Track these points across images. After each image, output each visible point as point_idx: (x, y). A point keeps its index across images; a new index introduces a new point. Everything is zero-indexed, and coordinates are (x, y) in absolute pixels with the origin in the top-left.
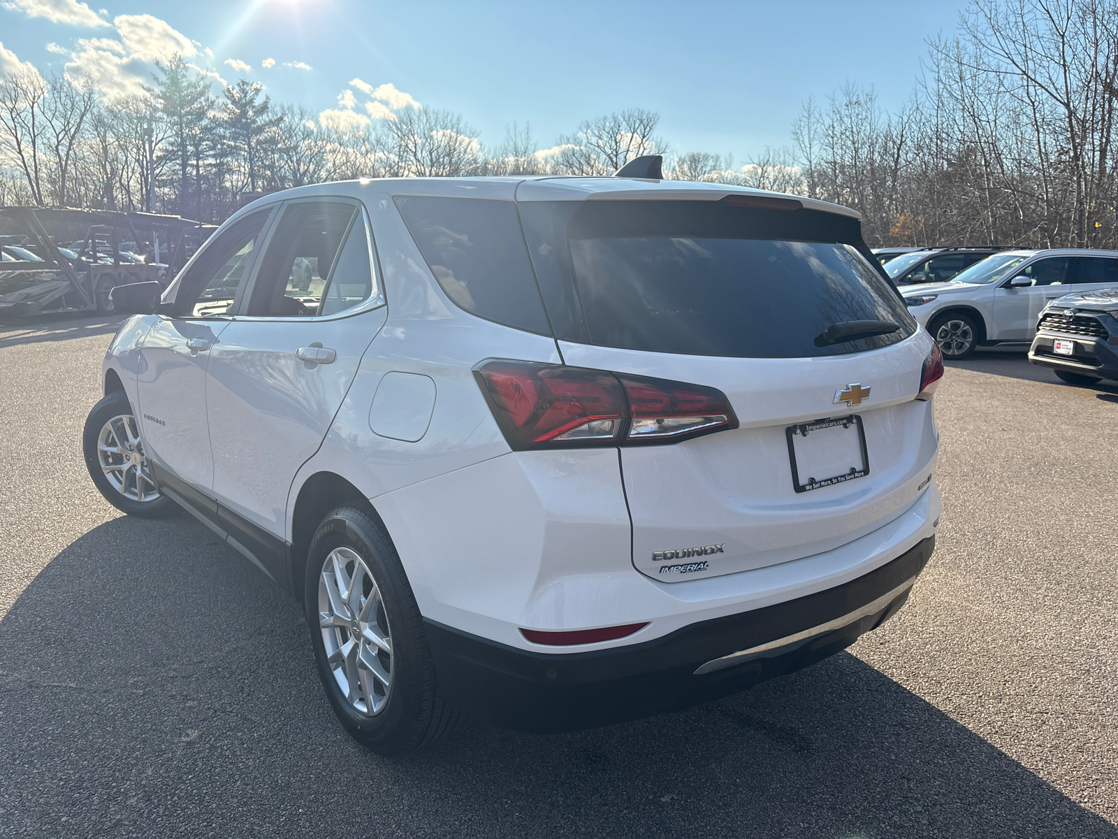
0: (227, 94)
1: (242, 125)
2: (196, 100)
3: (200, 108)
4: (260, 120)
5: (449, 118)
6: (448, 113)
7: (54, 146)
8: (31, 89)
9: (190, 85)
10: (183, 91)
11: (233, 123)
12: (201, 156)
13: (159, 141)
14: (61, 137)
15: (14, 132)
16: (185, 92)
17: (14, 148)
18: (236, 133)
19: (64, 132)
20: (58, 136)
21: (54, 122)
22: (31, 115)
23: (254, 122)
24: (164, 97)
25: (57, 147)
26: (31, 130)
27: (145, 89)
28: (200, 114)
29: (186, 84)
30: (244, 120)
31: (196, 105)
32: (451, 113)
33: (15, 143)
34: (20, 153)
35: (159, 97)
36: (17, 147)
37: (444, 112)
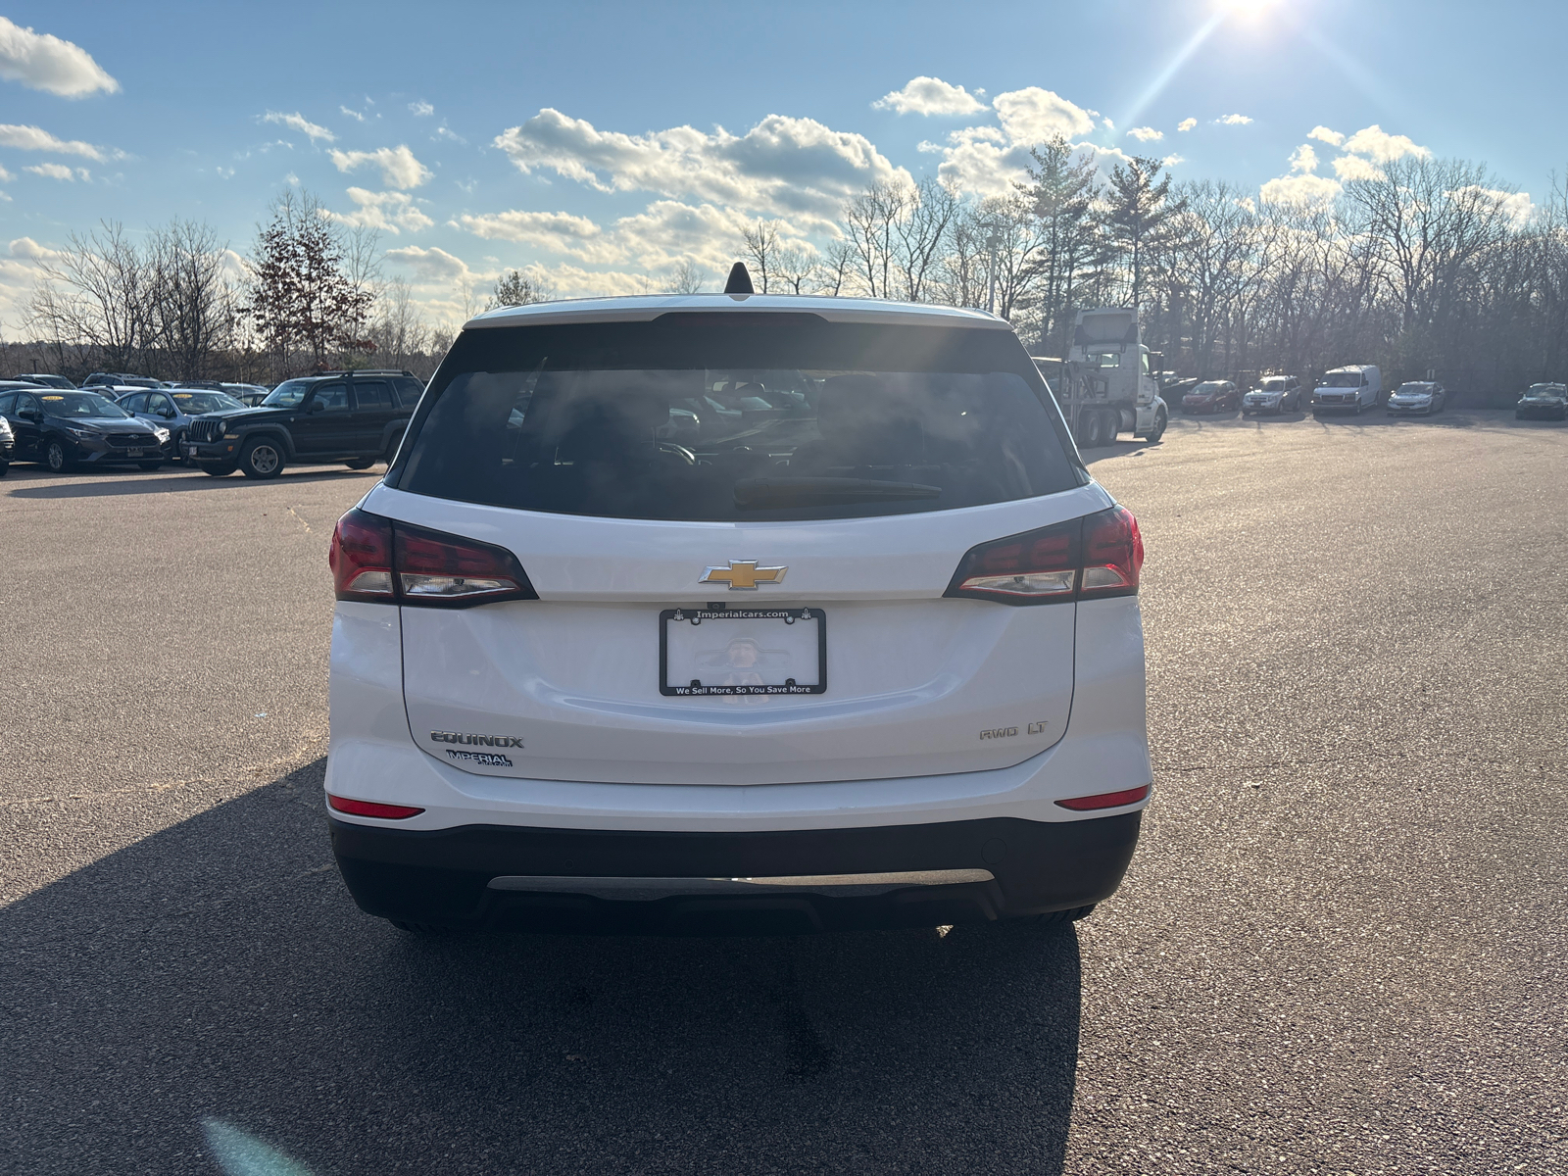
0: (1114, 179)
1: (1129, 217)
2: (1075, 193)
3: (1080, 203)
4: (1155, 209)
5: (1463, 170)
6: (1461, 162)
7: (906, 268)
8: (889, 201)
9: (1071, 174)
10: (1060, 183)
11: (1117, 217)
12: (1075, 264)
13: (1029, 250)
14: (915, 256)
15: (866, 255)
16: (1064, 184)
17: (864, 274)
18: (1121, 230)
19: (918, 251)
20: (912, 256)
21: (910, 239)
22: (885, 234)
23: (1148, 211)
24: (1038, 194)
25: (909, 269)
26: (884, 251)
27: (1016, 187)
28: (1079, 210)
29: (1066, 173)
30: (1133, 212)
31: (1075, 200)
32: (1466, 163)
33: (866, 269)
34: (871, 279)
35: (1031, 194)
36: (868, 273)
37: (1454, 162)
